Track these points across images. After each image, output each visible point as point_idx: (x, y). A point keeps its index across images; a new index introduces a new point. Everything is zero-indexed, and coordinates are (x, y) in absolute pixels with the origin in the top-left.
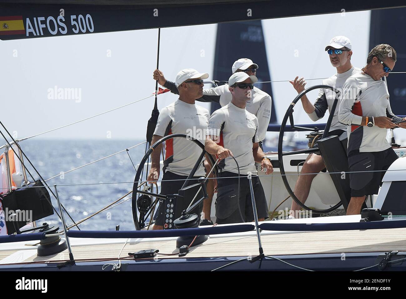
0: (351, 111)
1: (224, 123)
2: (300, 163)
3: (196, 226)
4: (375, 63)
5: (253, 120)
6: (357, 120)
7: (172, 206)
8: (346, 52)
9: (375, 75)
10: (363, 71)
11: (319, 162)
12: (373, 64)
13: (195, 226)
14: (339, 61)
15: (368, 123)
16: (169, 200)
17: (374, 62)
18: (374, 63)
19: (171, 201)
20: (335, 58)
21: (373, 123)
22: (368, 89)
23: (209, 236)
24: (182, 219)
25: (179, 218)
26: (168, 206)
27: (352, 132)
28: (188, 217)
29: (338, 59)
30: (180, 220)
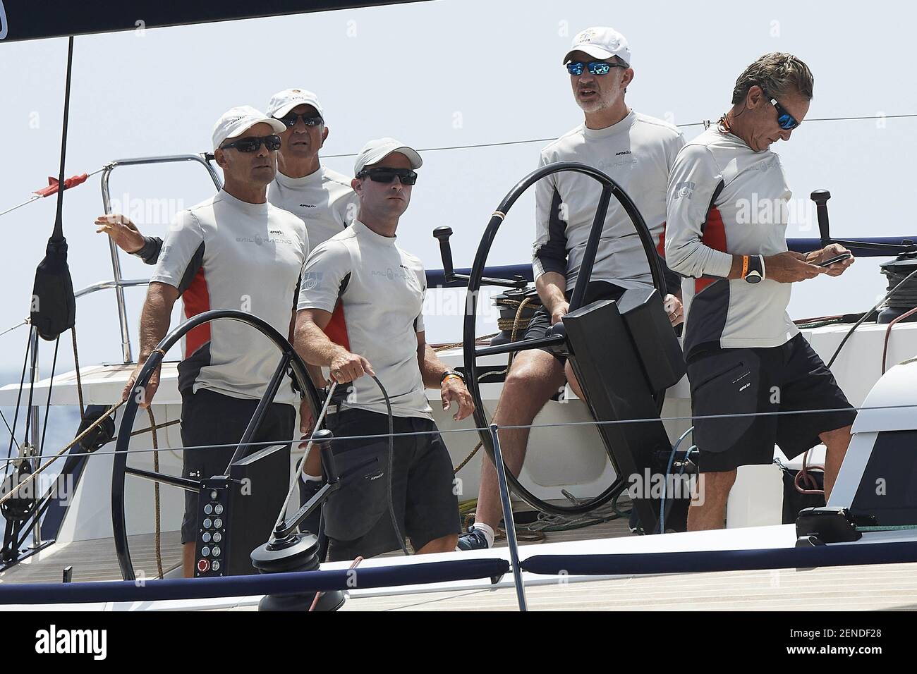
0: (700, 237)
1: (348, 277)
2: (483, 376)
3: (314, 568)
4: (755, 103)
5: (415, 271)
6: (719, 264)
7: (219, 509)
8: (618, 72)
9: (755, 136)
10: (721, 124)
11: (549, 371)
12: (750, 104)
13: (313, 566)
14: (599, 96)
15: (748, 273)
16: (210, 494)
17: (752, 99)
18: (752, 103)
19: (214, 495)
20: (589, 85)
21: (761, 274)
22: (742, 176)
23: (348, 593)
24: (276, 547)
25: (266, 545)
26: (208, 509)
27: (696, 293)
28: (293, 541)
29: (596, 91)
30: (269, 549)
